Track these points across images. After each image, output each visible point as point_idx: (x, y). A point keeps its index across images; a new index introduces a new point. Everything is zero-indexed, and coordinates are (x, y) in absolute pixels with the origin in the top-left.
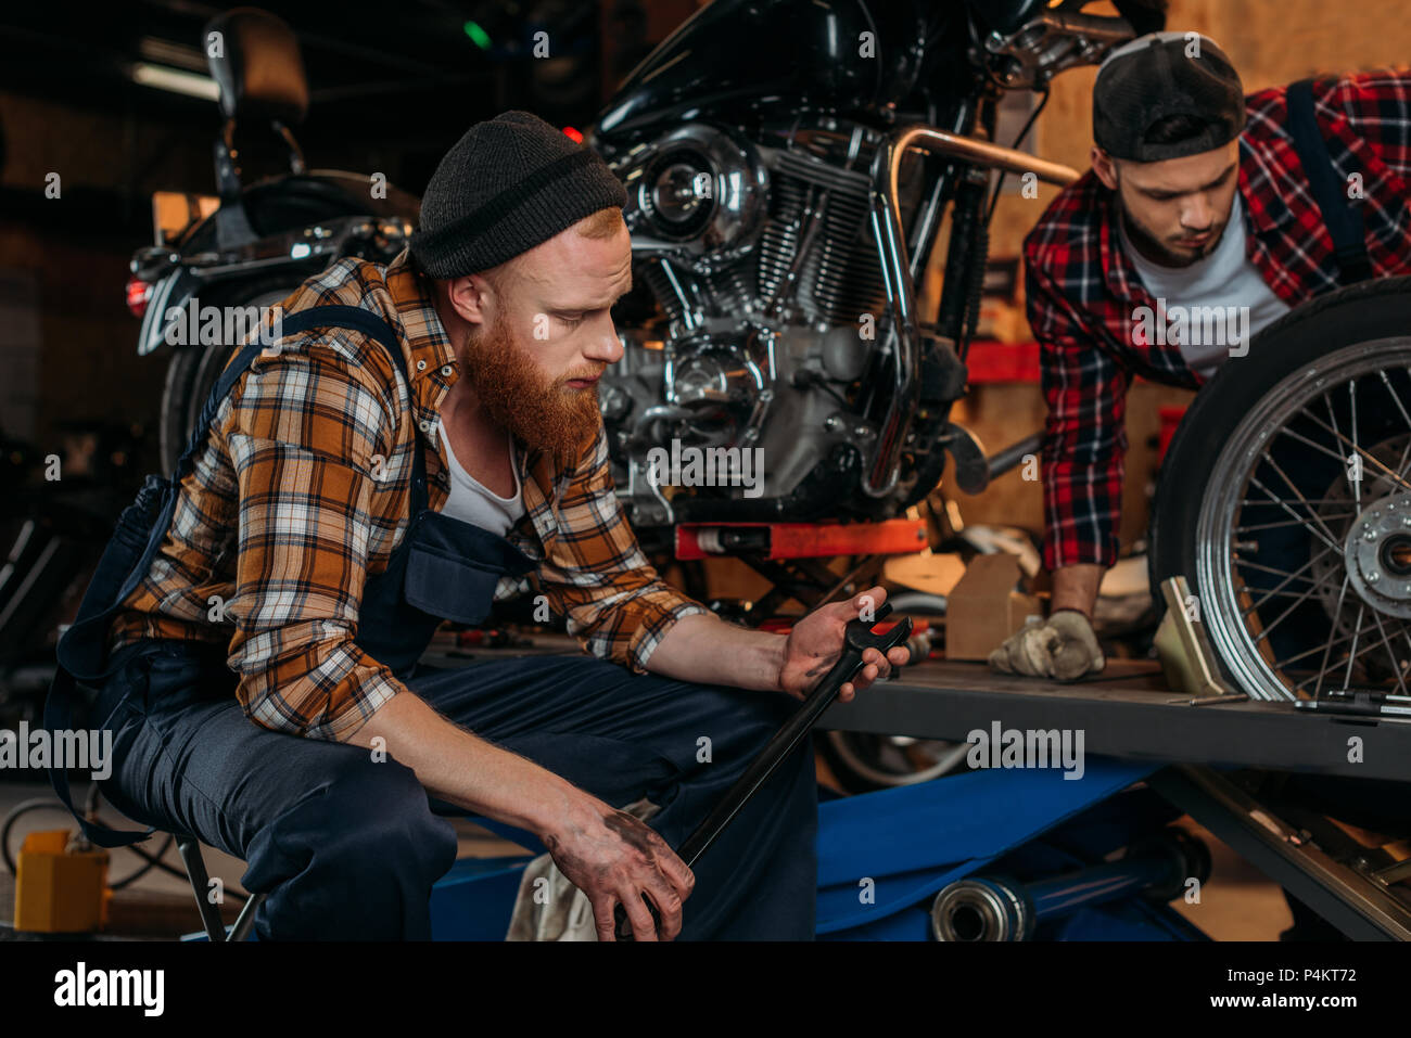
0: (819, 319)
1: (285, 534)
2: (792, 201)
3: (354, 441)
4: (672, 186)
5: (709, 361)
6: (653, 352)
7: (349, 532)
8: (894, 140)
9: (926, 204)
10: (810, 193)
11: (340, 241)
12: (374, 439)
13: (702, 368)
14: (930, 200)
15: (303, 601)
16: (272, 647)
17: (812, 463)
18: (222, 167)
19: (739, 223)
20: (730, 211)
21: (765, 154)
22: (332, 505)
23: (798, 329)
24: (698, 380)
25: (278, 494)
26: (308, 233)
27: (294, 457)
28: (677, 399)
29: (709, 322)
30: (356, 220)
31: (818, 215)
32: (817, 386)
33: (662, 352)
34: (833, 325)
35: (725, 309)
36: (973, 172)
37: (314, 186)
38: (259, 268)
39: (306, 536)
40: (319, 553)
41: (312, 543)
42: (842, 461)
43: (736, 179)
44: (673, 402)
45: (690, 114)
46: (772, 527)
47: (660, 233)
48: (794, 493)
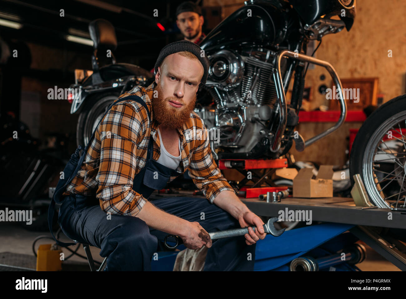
0: (258, 103)
1: (114, 159)
2: (250, 71)
3: (132, 135)
4: (217, 67)
5: (228, 115)
6: (212, 113)
7: (132, 160)
8: (279, 54)
9: (287, 72)
10: (255, 69)
11: (126, 82)
12: (137, 134)
13: (226, 117)
14: (289, 71)
15: (119, 179)
16: (110, 193)
17: (256, 143)
18: (94, 62)
19: (236, 77)
20: (234, 74)
21: (243, 58)
22: (127, 152)
23: (252, 106)
24: (225, 120)
25: (112, 147)
26: (117, 80)
27: (116, 138)
28: (219, 125)
29: (228, 104)
30: (130, 76)
31: (258, 75)
32: (257, 122)
33: (215, 113)
34: (262, 105)
35: (232, 101)
36: (301, 63)
37: (119, 67)
38: (103, 90)
39: (120, 160)
40: (124, 165)
41: (122, 162)
42: (264, 142)
43: (235, 65)
44: (218, 126)
45: (222, 47)
46: (245, 160)
47: (214, 80)
48: (251, 151)
